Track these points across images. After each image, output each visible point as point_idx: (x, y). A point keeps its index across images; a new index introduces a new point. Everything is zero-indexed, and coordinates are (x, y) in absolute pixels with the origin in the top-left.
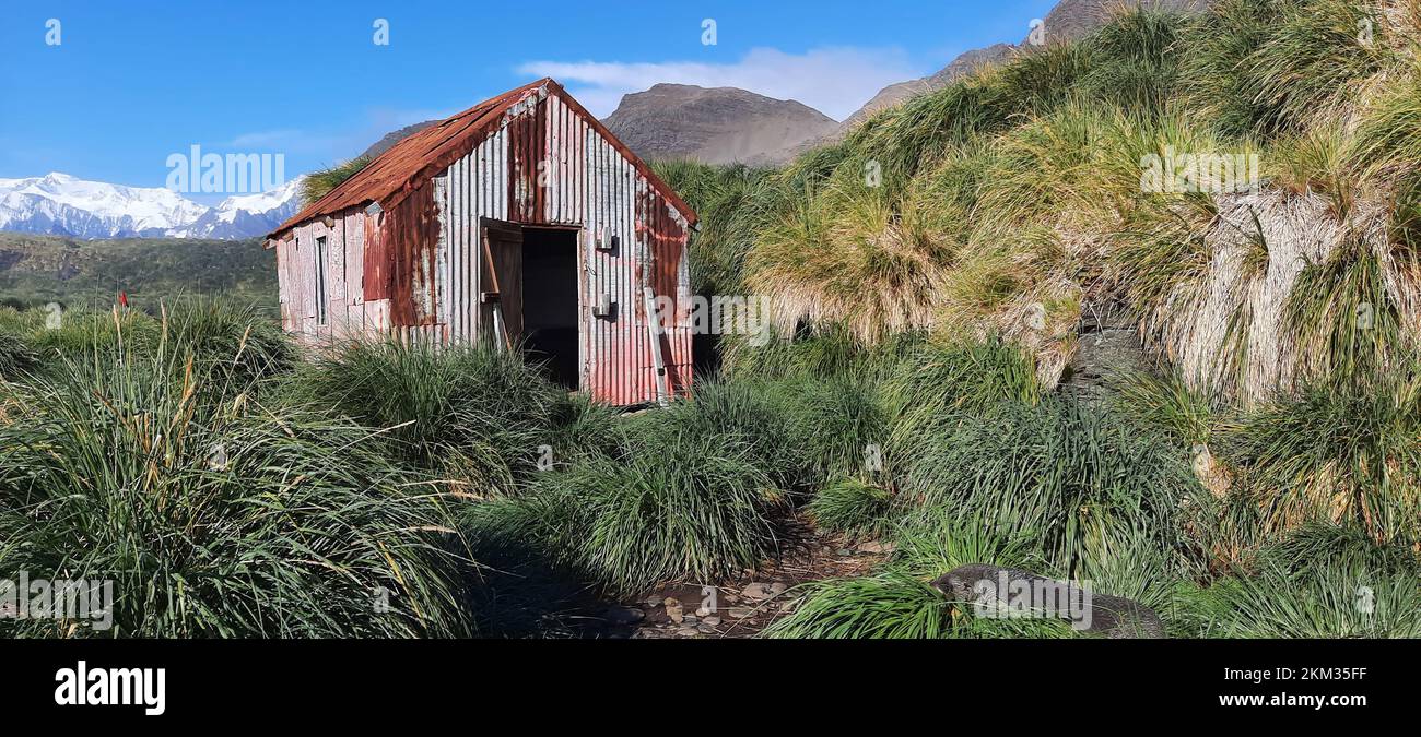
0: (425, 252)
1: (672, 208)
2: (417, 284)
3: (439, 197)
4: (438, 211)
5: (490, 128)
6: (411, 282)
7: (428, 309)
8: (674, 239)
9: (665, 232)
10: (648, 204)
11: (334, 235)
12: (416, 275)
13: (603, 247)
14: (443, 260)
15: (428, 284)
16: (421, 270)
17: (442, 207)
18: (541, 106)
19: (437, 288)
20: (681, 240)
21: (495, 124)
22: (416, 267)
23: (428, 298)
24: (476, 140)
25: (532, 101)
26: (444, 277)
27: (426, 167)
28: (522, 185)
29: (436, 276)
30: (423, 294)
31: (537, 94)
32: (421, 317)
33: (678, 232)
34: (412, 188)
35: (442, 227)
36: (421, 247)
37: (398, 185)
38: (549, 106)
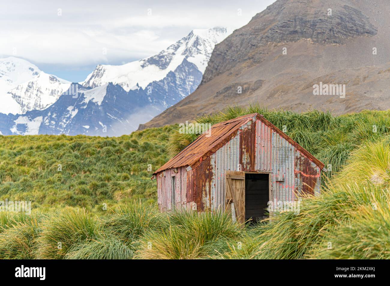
0: (207, 184)
1: (312, 163)
2: (204, 196)
3: (212, 163)
4: (212, 168)
5: (233, 135)
6: (202, 195)
7: (208, 205)
8: (313, 176)
9: (309, 173)
10: (300, 161)
11: (178, 176)
12: (204, 193)
13: (279, 180)
14: (214, 187)
15: (208, 196)
16: (205, 191)
17: (214, 167)
18: (254, 125)
19: (211, 197)
20: (316, 176)
21: (235, 134)
22: (203, 190)
23: (208, 201)
24: (228, 140)
25: (250, 123)
26: (214, 193)
27: (208, 152)
28: (246, 157)
29: (211, 193)
30: (206, 200)
31: (252, 120)
32: (205, 208)
33: (315, 173)
34: (203, 160)
35: (214, 174)
36: (206, 182)
37: (197, 160)
38: (257, 124)
